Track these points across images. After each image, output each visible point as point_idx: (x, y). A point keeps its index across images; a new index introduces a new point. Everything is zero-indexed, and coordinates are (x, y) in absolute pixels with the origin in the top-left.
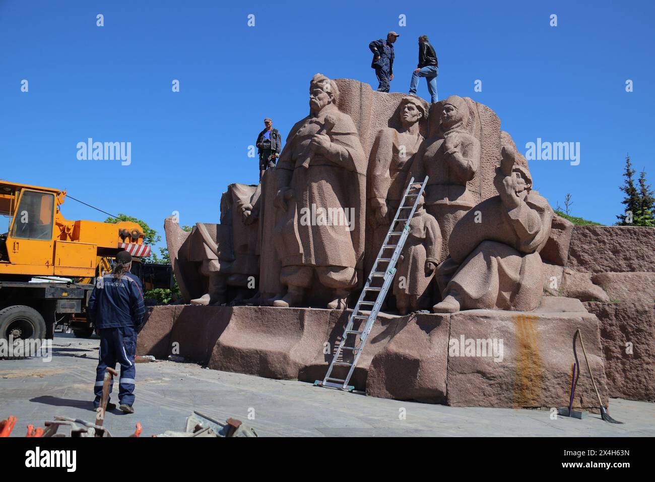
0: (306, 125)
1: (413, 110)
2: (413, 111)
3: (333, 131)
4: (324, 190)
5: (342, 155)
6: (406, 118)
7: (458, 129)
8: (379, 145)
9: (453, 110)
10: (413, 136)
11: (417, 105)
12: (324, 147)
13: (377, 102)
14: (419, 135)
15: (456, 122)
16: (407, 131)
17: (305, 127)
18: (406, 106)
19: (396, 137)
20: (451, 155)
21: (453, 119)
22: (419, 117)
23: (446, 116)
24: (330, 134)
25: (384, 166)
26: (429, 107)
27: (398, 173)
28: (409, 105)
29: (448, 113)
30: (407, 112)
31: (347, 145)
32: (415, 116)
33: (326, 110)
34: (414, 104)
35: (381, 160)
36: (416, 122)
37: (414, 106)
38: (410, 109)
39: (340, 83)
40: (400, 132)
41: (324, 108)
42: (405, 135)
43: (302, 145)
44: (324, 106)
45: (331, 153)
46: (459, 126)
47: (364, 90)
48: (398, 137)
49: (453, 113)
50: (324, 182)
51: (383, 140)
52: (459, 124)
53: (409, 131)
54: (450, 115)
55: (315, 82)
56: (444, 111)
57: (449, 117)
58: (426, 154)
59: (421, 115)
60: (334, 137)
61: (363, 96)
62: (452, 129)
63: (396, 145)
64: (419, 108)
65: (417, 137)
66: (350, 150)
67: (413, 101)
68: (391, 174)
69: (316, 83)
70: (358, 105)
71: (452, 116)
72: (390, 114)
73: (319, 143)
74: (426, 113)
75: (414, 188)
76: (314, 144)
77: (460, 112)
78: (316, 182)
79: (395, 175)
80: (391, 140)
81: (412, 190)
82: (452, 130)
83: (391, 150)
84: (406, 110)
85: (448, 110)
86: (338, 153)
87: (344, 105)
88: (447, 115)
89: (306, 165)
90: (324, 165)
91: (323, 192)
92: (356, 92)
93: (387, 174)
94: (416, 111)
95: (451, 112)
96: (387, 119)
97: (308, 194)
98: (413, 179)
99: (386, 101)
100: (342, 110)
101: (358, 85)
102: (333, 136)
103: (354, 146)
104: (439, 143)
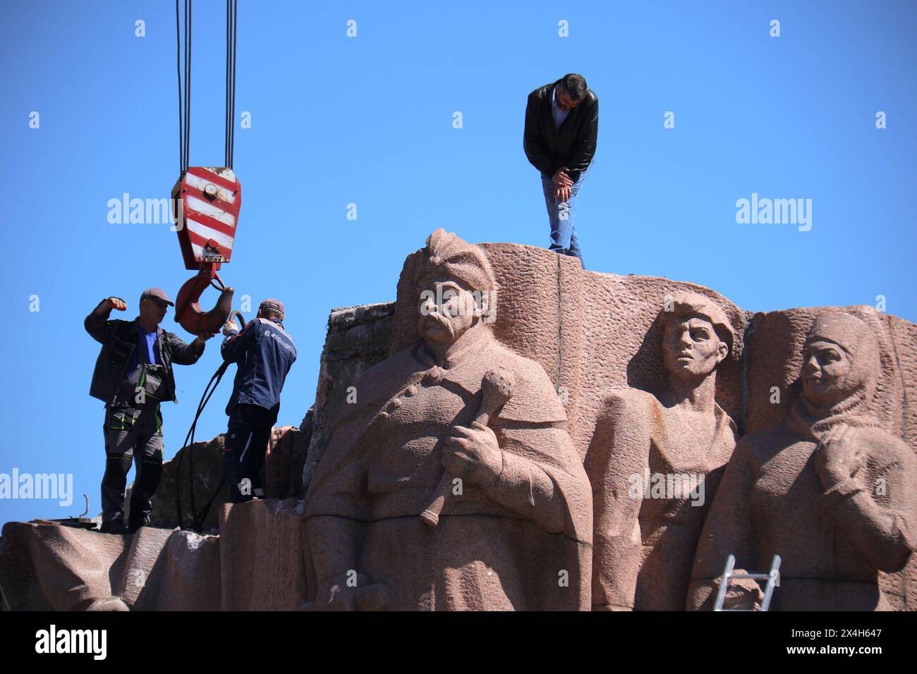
0: (413, 389)
1: (707, 337)
2: (704, 342)
3: (504, 414)
4: (482, 589)
5: (537, 490)
6: (687, 363)
7: (851, 415)
8: (611, 446)
9: (838, 358)
10: (705, 413)
11: (716, 322)
12: (487, 467)
13: (594, 305)
14: (718, 413)
15: (846, 393)
16: (687, 400)
17: (408, 394)
18: (687, 324)
19: (658, 420)
20: (846, 500)
21: (840, 385)
22: (720, 358)
23: (818, 374)
24: (497, 425)
25: (628, 511)
26: (746, 323)
27: (664, 528)
28: (695, 323)
29: (826, 367)
30: (688, 346)
31: (547, 458)
32: (711, 354)
33: (469, 343)
34: (707, 319)
35: (619, 491)
36: (709, 374)
37: (706, 325)
38: (697, 334)
39: (501, 256)
40: (668, 403)
41: (463, 337)
42: (681, 413)
43: (410, 452)
44: (464, 329)
45: (507, 483)
46: (856, 404)
47: (567, 277)
48: (664, 418)
49: (838, 367)
50: (479, 565)
51: (624, 428)
52: (854, 398)
53: (692, 401)
54: (831, 373)
55: (438, 259)
56: (814, 361)
57: (828, 379)
58: (762, 483)
59: (725, 352)
60: (509, 433)
61: (565, 296)
62: (836, 412)
63: (661, 446)
64: (720, 330)
65: (713, 419)
66: (558, 473)
67: (705, 311)
68: (645, 535)
69: (442, 264)
70: (553, 327)
71: (836, 377)
72: (633, 343)
73: (473, 454)
74: (739, 344)
75: (739, 588)
76: (460, 458)
77: (858, 363)
78: (456, 566)
79: (656, 534)
80: (646, 432)
81: (735, 595)
82: (834, 417)
83: (646, 460)
84: (686, 337)
85: (826, 357)
86: (525, 484)
87: (513, 324)
88: (823, 371)
89: (432, 515)
90: (480, 515)
91: (479, 593)
92: (545, 285)
93: (636, 535)
94: (713, 342)
95: (835, 365)
96: (626, 362)
97: (433, 600)
98: (732, 560)
99: (620, 304)
100: (506, 338)
101: (551, 263)
102: (504, 430)
103: (565, 461)
104: (797, 454)
